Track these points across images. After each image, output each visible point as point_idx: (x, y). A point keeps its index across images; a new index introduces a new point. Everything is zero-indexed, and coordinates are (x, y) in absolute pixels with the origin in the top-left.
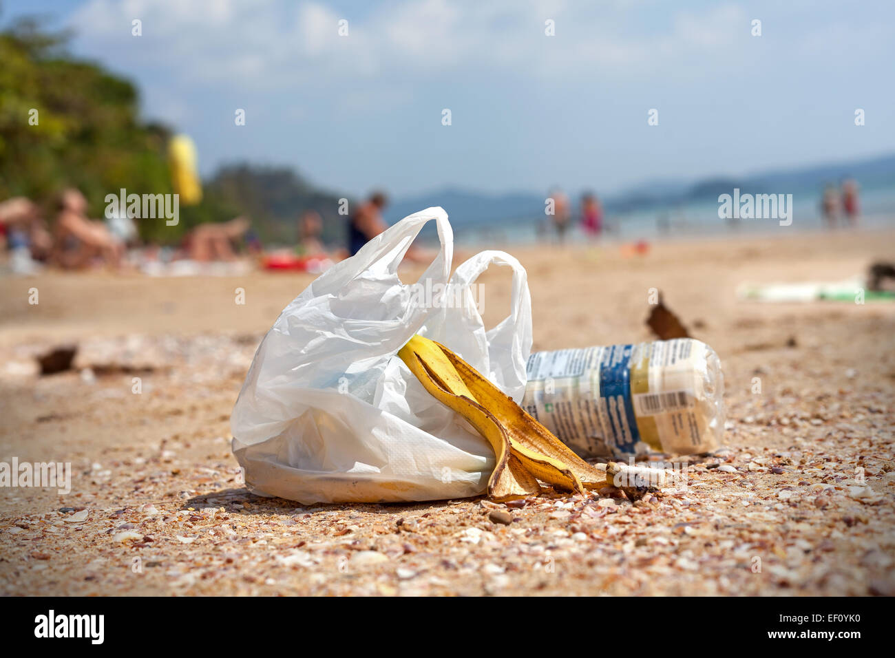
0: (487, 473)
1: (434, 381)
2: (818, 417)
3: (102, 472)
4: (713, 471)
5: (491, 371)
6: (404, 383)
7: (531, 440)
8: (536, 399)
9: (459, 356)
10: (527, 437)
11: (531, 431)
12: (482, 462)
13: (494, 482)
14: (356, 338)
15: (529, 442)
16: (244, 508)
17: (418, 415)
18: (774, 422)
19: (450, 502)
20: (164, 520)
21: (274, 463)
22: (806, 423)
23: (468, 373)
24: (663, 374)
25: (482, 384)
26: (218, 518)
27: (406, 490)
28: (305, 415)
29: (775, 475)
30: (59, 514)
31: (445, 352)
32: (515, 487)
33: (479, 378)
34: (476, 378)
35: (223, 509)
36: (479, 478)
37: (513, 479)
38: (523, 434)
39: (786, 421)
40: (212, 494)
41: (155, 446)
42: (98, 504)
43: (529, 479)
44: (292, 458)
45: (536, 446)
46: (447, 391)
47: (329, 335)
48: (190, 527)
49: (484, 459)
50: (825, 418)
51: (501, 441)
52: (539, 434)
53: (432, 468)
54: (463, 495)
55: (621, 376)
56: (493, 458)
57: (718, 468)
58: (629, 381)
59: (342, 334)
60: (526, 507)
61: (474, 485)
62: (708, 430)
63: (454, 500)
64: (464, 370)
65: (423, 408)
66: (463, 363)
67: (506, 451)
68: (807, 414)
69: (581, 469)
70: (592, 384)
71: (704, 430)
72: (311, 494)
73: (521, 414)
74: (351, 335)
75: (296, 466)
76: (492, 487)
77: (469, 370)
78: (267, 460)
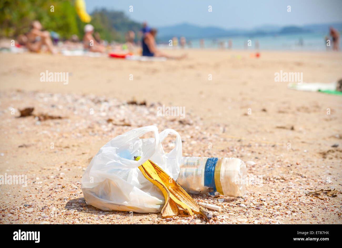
0: (162, 206)
1: (147, 175)
2: (283, 179)
3: (39, 182)
4: (238, 206)
5: (167, 168)
6: (138, 174)
7: (179, 193)
8: (183, 175)
9: (156, 164)
10: (177, 192)
11: (179, 190)
12: (161, 202)
13: (163, 211)
14: (123, 164)
15: (178, 194)
16: (84, 210)
17: (141, 184)
18: (268, 179)
19: (150, 214)
20: (57, 214)
21: (94, 196)
22: (278, 181)
23: (159, 170)
24: (225, 171)
25: (164, 174)
26: (74, 215)
27: (136, 209)
28: (105, 181)
29: (257, 210)
30: (24, 207)
31: (151, 163)
32: (171, 212)
33: (162, 172)
34: (161, 172)
35: (76, 210)
36: (159, 207)
37: (171, 209)
38: (176, 191)
39: (272, 179)
40: (74, 199)
41: (58, 169)
42: (37, 201)
43: (176, 208)
44: (100, 194)
45: (180, 195)
46: (152, 178)
47: (115, 161)
48: (65, 218)
49: (161, 201)
50: (285, 179)
51: (167, 196)
52: (181, 191)
53: (144, 204)
54: (154, 212)
55: (212, 170)
56: (165, 200)
57: (240, 205)
58: (214, 172)
59: (119, 162)
60: (172, 220)
61: (158, 209)
62: (239, 190)
63: (151, 213)
64: (158, 169)
65: (143, 182)
66: (157, 167)
67: (168, 200)
68: (279, 177)
69: (194, 204)
70: (202, 172)
71: (237, 190)
72: (105, 207)
73: (176, 184)
74: (122, 163)
75: (101, 198)
76: (162, 213)
77: (159, 169)
78: (92, 194)
